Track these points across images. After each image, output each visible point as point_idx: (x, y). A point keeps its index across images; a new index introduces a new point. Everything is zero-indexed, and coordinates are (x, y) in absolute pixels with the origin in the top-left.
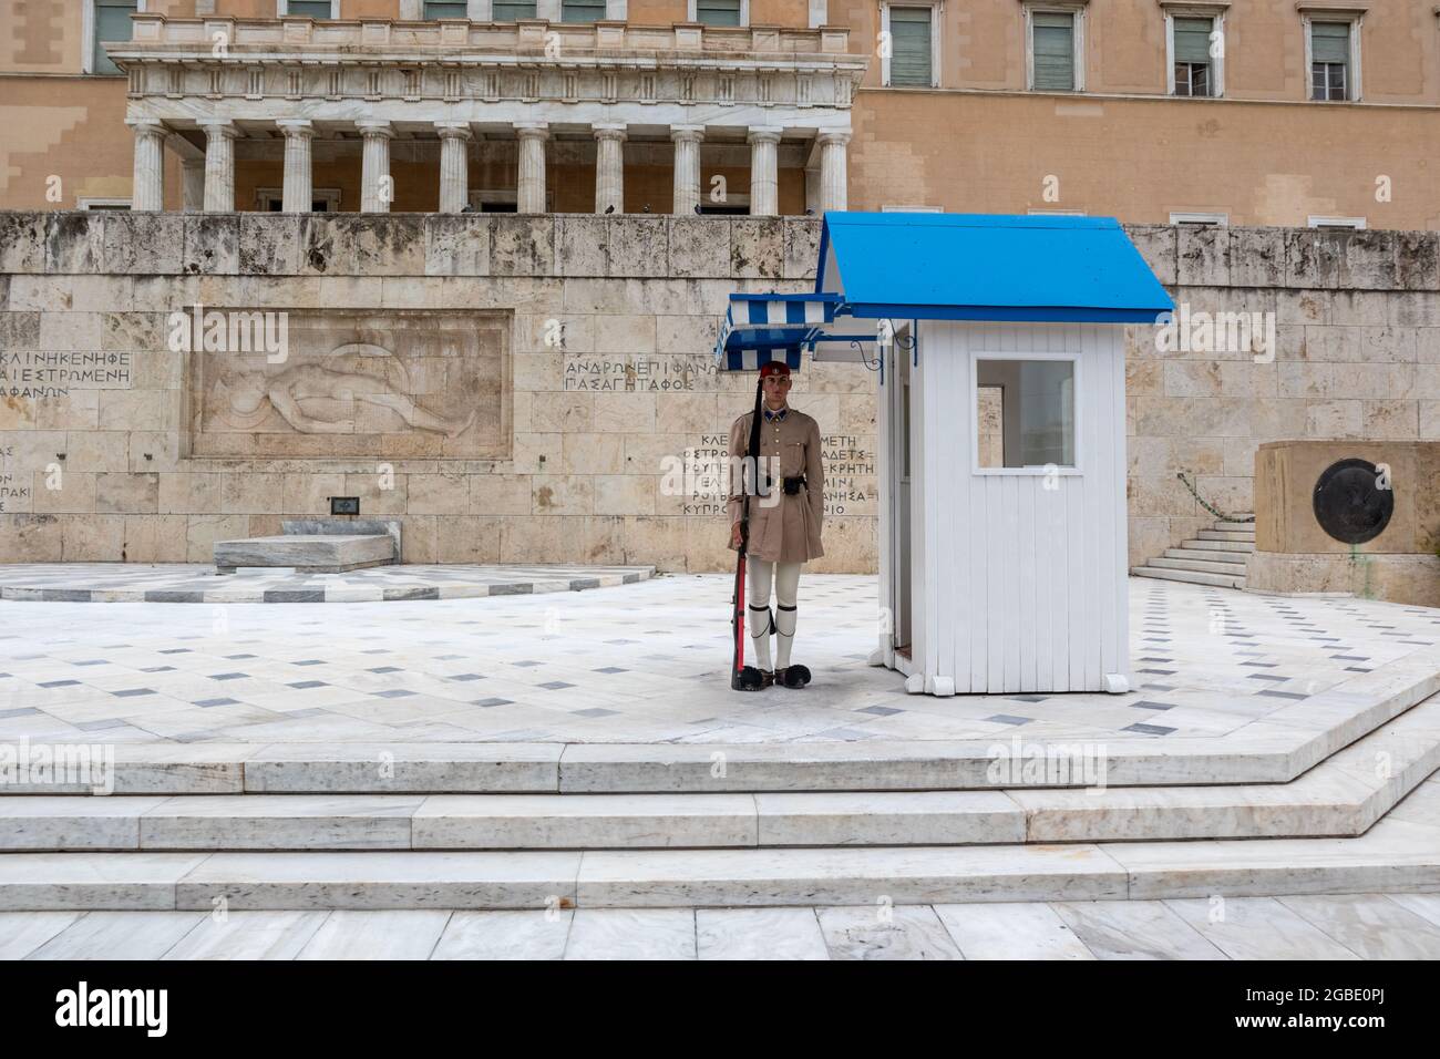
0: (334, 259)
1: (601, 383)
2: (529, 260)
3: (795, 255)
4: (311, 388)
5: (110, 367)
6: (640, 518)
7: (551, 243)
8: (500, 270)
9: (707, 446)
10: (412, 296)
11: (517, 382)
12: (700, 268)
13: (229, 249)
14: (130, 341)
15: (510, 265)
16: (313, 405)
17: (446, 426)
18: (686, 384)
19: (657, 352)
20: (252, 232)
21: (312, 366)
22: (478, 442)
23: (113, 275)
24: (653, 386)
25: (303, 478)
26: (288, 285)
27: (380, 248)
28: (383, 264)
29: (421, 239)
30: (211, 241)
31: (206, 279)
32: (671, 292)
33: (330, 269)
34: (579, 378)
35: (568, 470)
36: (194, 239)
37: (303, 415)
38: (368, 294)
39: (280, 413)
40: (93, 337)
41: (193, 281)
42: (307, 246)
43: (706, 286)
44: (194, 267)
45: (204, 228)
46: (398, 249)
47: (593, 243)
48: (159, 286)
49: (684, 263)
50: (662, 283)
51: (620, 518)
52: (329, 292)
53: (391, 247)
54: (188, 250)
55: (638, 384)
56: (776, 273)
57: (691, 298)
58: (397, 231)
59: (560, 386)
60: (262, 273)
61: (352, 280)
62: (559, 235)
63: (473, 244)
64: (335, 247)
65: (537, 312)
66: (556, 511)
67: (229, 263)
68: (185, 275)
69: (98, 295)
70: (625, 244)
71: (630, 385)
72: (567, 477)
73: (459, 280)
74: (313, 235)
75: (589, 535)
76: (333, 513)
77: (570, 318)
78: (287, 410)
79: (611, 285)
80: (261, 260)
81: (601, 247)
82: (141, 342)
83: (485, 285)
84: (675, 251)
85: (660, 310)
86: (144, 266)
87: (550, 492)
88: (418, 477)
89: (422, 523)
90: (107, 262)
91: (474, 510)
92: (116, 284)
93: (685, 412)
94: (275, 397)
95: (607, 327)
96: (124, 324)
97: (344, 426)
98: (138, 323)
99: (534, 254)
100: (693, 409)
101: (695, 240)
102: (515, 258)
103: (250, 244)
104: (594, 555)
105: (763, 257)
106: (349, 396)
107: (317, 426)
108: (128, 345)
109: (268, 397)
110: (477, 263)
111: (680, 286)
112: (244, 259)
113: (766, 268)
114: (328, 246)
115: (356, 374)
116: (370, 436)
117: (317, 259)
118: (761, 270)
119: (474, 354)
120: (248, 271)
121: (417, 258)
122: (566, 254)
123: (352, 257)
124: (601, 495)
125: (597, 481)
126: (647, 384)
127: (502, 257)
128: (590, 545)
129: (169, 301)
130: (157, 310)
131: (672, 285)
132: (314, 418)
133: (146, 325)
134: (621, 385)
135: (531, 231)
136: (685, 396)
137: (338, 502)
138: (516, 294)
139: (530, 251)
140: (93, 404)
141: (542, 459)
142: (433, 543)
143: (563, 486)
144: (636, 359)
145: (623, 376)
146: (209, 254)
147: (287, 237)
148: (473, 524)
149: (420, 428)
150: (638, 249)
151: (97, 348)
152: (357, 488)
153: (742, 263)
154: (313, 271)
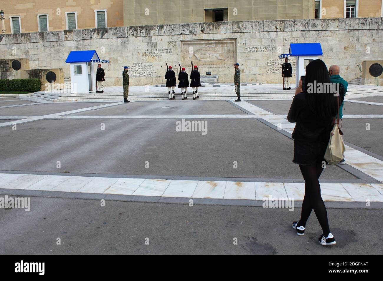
0: (205, 31)
1: (252, 51)
2: (239, 30)
3: (287, 27)
4: (201, 53)
5: (169, 51)
6: (259, 74)
7: (243, 26)
8: (234, 31)
9: (271, 61)
10: (219, 36)
11: (238, 51)
12: (269, 30)
13: (187, 30)
14: (172, 46)
15: (236, 30)
16: (202, 56)
17: (225, 59)
18: (267, 51)
19: (262, 45)
20: (191, 27)
21: (201, 49)
22: (231, 61)
23: (168, 35)
24: (261, 51)
25: (201, 69)
26: (198, 35)
27: (213, 28)
28: (214, 31)
29: (220, 26)
30: (184, 29)
31: (184, 35)
32: (264, 34)
33: (205, 33)
34: (248, 50)
35: (247, 66)
36: (181, 28)
37: (200, 58)
38: (211, 36)
39: (196, 58)
40: (165, 46)
41: (181, 35)
42: (201, 29)
43: (270, 33)
44: (182, 33)
45: (183, 26)
46: (216, 28)
47: (250, 26)
48: (176, 37)
49: (266, 29)
50: (263, 33)
51: (256, 74)
52: (205, 36)
53: (215, 28)
54: (181, 30)
55: (259, 51)
56: (283, 30)
57: (268, 35)
58: (216, 25)
59: (245, 52)
60: (193, 34)
61: (208, 34)
62: (244, 25)
63: (229, 27)
64: (205, 29)
65: (241, 39)
66: (244, 73)
67: (188, 32)
68: (180, 34)
69: (166, 39)
70: (256, 26)
71: (257, 51)
72: (246, 68)
73: (227, 33)
74: (202, 27)
75: (250, 78)
76: (207, 74)
77: (246, 39)
78: (198, 57)
79: (254, 33)
80: (193, 32)
81: (252, 27)
82: (173, 46)
83: (231, 34)
84: (265, 27)
85: (262, 38)
86: (173, 33)
87: (244, 70)
88: (221, 68)
89: (222, 76)
90: (167, 33)
91: (230, 73)
92: (169, 36)
93: (267, 56)
94: (195, 55)
95: (253, 41)
96: (170, 44)
97: (208, 59)
98: (173, 43)
99: (240, 29)
100: (268, 55)
101: (268, 25)
102: (237, 29)
103: (191, 29)
104: (251, 81)
105: (281, 27)
106: (208, 54)
107: (203, 60)
108: (171, 47)
109: (194, 55)
110: (230, 30)
111: (266, 33)
112: (190, 31)
113: (281, 29)
114: (204, 29)
115: (208, 50)
116: (212, 61)
117: (202, 31)
118: (280, 30)
119: (229, 46)
120: (191, 33)
121: (220, 30)
122: (246, 28)
123: (208, 30)
124: (252, 70)
125: (252, 68)
126: (260, 51)
127: (234, 29)
128: (251, 79)
129: (178, 39)
130: (176, 41)
131: (265, 33)
132: (202, 58)
133: (174, 44)
134: (256, 51)
135: (239, 24)
136: (267, 53)
137: (207, 73)
138: (237, 35)
139: (239, 28)
140: (166, 57)
141: (242, 64)
142: (224, 79)
143: (245, 69)
144: (258, 46)
145: (256, 49)
146: (184, 31)
147: (197, 27)
148: (230, 76)
149: (220, 59)
150: (258, 27)
151: (166, 48)
152: (210, 70)
153: (277, 29)
154: (202, 33)
